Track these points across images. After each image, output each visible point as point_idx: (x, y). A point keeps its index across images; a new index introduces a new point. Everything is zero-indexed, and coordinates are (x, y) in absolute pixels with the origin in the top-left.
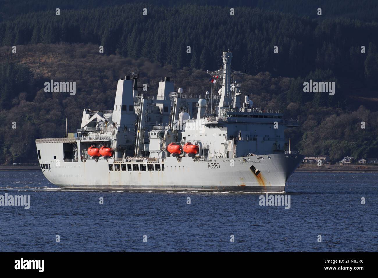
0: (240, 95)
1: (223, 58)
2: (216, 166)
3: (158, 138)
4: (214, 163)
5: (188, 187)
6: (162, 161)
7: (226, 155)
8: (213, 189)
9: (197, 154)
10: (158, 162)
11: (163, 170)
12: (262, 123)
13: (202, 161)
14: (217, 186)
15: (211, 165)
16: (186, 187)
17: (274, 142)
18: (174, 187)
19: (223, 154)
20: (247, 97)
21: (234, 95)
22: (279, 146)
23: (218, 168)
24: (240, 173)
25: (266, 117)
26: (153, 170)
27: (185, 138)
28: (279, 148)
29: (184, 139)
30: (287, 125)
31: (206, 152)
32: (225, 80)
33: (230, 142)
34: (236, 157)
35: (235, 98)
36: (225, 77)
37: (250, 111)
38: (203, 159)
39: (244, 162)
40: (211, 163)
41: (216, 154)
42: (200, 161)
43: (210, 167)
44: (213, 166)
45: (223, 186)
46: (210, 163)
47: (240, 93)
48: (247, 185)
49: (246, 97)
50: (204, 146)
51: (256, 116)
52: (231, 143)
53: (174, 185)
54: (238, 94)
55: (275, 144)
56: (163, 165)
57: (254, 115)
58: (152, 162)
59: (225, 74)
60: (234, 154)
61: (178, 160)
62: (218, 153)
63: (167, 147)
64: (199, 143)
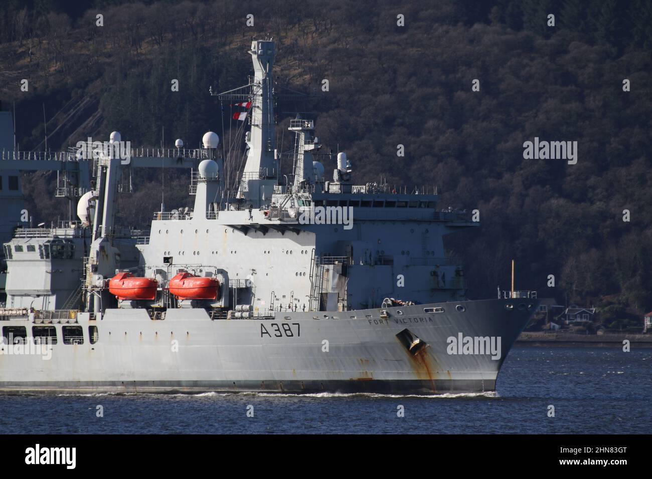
0: (318, 149)
1: (254, 57)
2: (290, 330)
3: (42, 257)
4: (283, 325)
5: (184, 384)
6: (90, 319)
7: (316, 304)
8: (267, 388)
9: (219, 299)
10: (77, 322)
11: (92, 341)
12: (393, 221)
13: (242, 318)
14: (281, 381)
15: (271, 331)
16: (179, 383)
17: (432, 268)
18: (134, 383)
19: (305, 301)
20: (342, 156)
21: (297, 150)
22: (443, 277)
23: (292, 335)
24: (364, 348)
25: (390, 204)
26: (55, 341)
27: (170, 260)
28: (444, 282)
29: (168, 262)
30: (450, 224)
31: (245, 294)
32: (261, 112)
33: (328, 270)
34: (349, 308)
35: (301, 157)
36: (260, 105)
37: (363, 191)
38: (246, 314)
39: (383, 320)
40: (272, 325)
41: (277, 300)
42: (233, 317)
43: (267, 333)
44: (278, 330)
45: (302, 381)
46: (268, 323)
47: (315, 144)
48: (376, 378)
49: (339, 155)
50: (237, 278)
51: (378, 204)
52: (331, 272)
53: (131, 379)
54: (311, 147)
55: (434, 274)
56: (92, 329)
57: (374, 202)
58: (51, 322)
59: (262, 95)
60: (343, 300)
61: (151, 316)
62: (284, 296)
63: (107, 284)
64: (222, 272)
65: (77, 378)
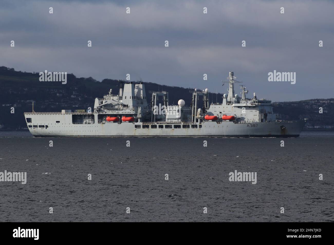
7: (260, 121)
9: (235, 120)
10: (196, 124)
11: (200, 128)
13: (243, 123)
15: (250, 126)
16: (224, 135)
19: (257, 120)
26: (189, 128)
27: (221, 113)
31: (243, 119)
33: (262, 115)
42: (240, 123)
46: (249, 124)
48: (272, 134)
50: (238, 116)
53: (210, 135)
56: (201, 125)
58: (188, 124)
61: (218, 123)
62: (251, 119)
63: (204, 117)
64: (235, 115)
65: (195, 135)
